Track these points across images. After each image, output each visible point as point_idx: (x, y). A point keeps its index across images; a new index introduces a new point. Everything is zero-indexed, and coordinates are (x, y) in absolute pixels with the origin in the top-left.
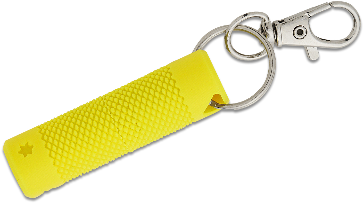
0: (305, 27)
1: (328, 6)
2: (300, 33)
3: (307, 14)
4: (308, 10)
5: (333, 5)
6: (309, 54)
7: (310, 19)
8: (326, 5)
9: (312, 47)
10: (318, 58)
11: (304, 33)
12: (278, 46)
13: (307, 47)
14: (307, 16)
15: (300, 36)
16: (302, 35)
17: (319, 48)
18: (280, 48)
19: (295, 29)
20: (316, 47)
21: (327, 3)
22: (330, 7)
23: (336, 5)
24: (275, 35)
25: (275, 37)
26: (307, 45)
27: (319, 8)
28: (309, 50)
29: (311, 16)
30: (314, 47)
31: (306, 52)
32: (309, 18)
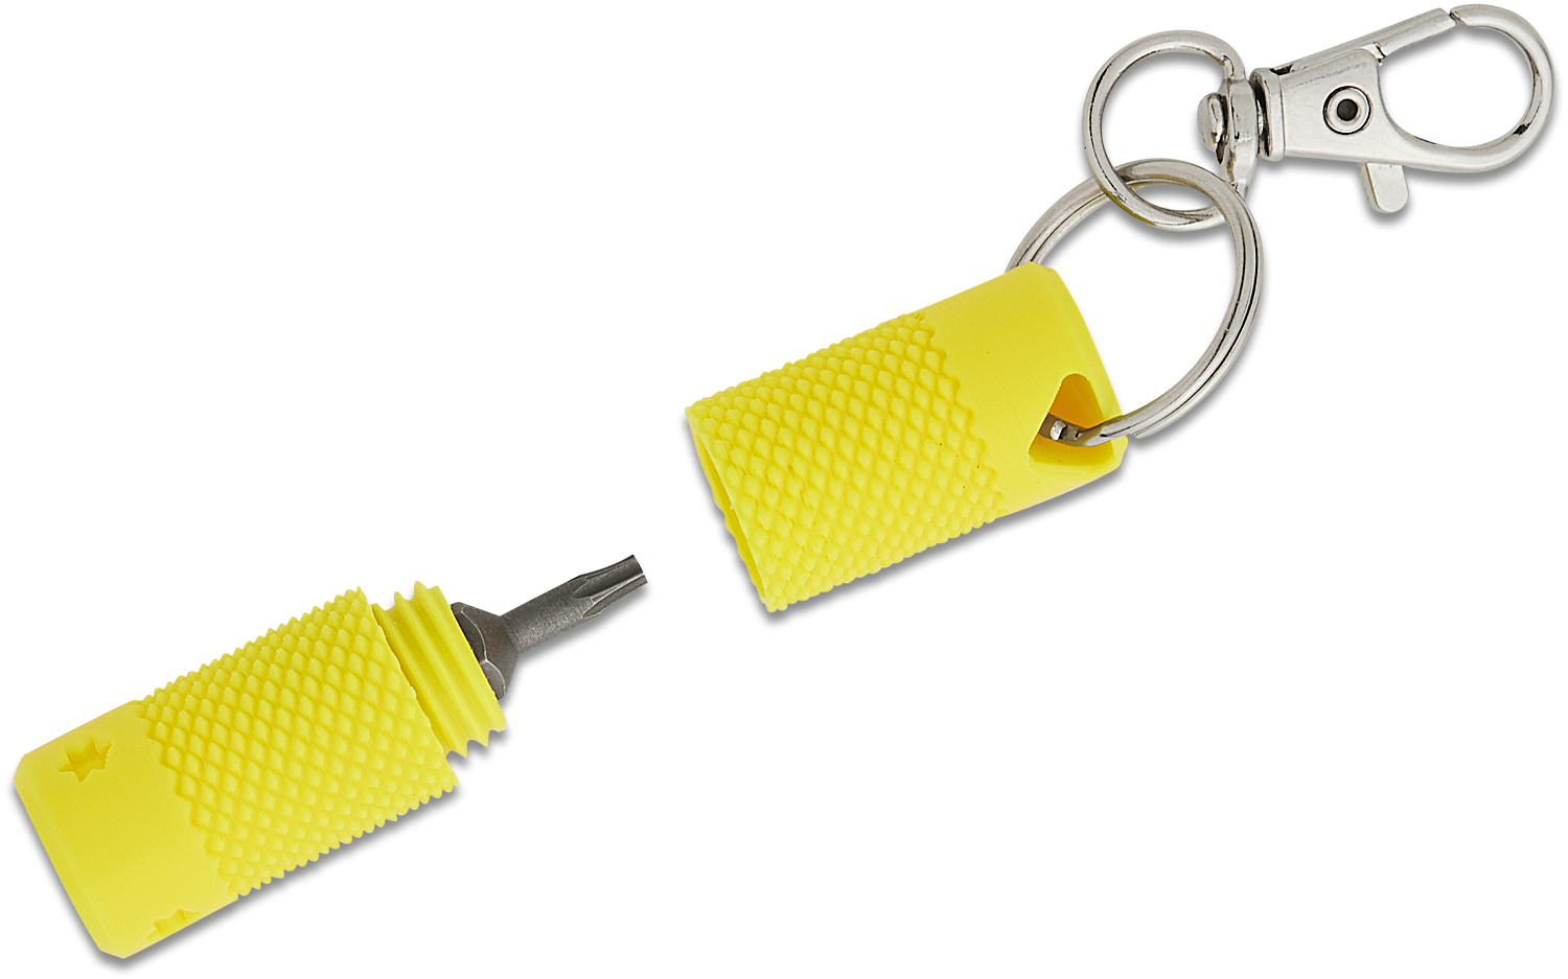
0: (1367, 93)
1: (1446, 22)
2: (1348, 111)
3: (1372, 48)
4: (1375, 34)
5: (1462, 19)
6: (1373, 190)
7: (1381, 64)
8: (1435, 15)
9: (1384, 166)
10: (1404, 203)
11: (1363, 114)
12: (1269, 158)
13: (1369, 165)
14: (1373, 52)
15: (1348, 125)
16: (1356, 121)
17: (1410, 171)
18: (1276, 166)
19: (1331, 96)
20: (1401, 167)
21: (1440, 9)
22: (1451, 23)
23: (1471, 18)
24: (1261, 119)
25: (1261, 125)
26: (1369, 155)
27: (1416, 26)
28: (1374, 173)
29: (1386, 54)
30: (1392, 163)
31: (1362, 182)
32: (1380, 60)
